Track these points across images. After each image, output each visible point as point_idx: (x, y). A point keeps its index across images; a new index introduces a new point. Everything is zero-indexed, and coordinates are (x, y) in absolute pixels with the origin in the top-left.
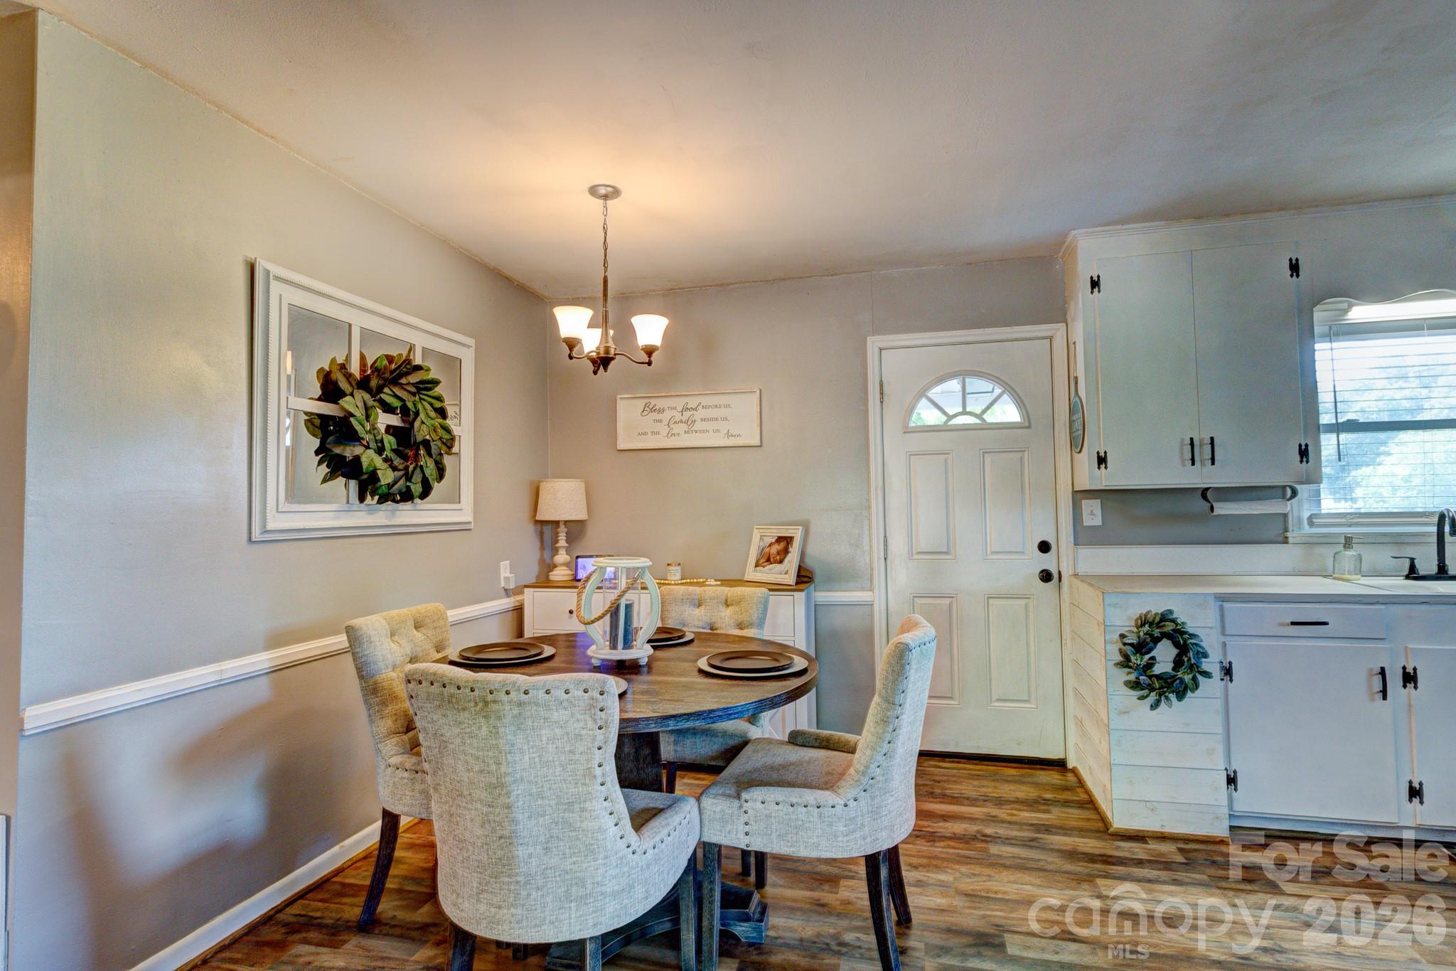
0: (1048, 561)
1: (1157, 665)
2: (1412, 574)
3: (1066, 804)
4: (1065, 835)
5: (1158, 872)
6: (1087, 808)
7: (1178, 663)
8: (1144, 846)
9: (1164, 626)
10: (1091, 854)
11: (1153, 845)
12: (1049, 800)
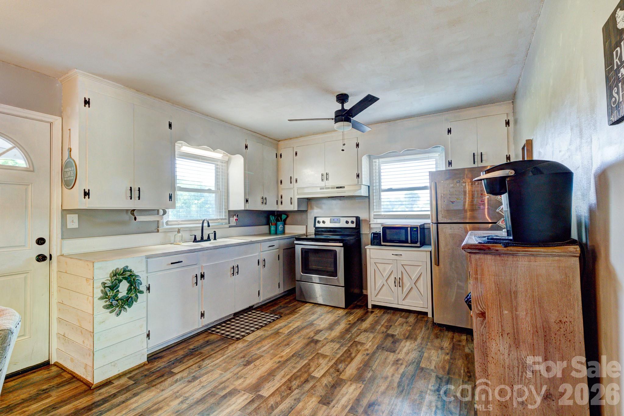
0: (43, 250)
1: (119, 293)
2: (195, 240)
3: (59, 386)
4: (66, 404)
5: (125, 395)
6: (73, 382)
7: (129, 290)
8: (112, 385)
9: (125, 274)
10: (87, 406)
11: (116, 383)
12: (47, 389)
